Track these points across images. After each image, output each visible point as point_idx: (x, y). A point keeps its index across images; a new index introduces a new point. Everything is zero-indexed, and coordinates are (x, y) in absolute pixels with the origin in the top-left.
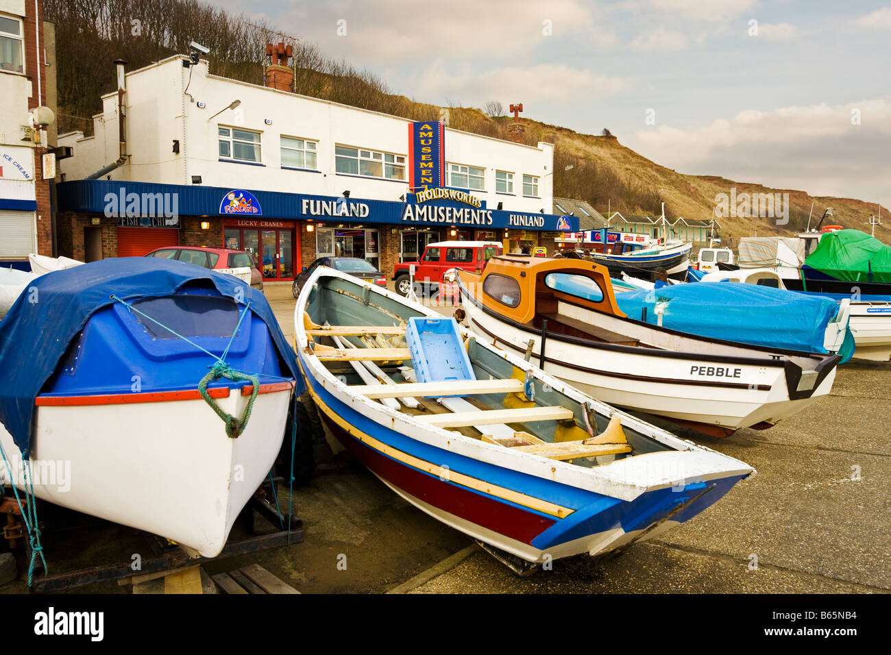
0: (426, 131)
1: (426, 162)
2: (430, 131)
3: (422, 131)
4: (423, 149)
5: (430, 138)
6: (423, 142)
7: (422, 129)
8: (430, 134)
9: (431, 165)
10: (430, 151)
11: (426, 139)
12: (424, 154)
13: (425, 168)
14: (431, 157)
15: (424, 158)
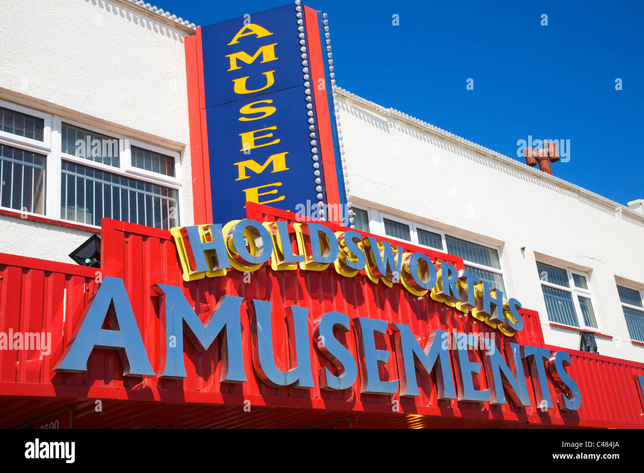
0: (251, 44)
1: (259, 156)
2: (265, 41)
3: (235, 49)
4: (246, 109)
5: (269, 66)
6: (240, 86)
7: (234, 41)
8: (268, 53)
9: (279, 162)
10: (270, 111)
11: (254, 73)
12: (247, 127)
13: (254, 180)
14: (276, 135)
15: (248, 142)
